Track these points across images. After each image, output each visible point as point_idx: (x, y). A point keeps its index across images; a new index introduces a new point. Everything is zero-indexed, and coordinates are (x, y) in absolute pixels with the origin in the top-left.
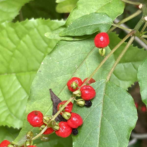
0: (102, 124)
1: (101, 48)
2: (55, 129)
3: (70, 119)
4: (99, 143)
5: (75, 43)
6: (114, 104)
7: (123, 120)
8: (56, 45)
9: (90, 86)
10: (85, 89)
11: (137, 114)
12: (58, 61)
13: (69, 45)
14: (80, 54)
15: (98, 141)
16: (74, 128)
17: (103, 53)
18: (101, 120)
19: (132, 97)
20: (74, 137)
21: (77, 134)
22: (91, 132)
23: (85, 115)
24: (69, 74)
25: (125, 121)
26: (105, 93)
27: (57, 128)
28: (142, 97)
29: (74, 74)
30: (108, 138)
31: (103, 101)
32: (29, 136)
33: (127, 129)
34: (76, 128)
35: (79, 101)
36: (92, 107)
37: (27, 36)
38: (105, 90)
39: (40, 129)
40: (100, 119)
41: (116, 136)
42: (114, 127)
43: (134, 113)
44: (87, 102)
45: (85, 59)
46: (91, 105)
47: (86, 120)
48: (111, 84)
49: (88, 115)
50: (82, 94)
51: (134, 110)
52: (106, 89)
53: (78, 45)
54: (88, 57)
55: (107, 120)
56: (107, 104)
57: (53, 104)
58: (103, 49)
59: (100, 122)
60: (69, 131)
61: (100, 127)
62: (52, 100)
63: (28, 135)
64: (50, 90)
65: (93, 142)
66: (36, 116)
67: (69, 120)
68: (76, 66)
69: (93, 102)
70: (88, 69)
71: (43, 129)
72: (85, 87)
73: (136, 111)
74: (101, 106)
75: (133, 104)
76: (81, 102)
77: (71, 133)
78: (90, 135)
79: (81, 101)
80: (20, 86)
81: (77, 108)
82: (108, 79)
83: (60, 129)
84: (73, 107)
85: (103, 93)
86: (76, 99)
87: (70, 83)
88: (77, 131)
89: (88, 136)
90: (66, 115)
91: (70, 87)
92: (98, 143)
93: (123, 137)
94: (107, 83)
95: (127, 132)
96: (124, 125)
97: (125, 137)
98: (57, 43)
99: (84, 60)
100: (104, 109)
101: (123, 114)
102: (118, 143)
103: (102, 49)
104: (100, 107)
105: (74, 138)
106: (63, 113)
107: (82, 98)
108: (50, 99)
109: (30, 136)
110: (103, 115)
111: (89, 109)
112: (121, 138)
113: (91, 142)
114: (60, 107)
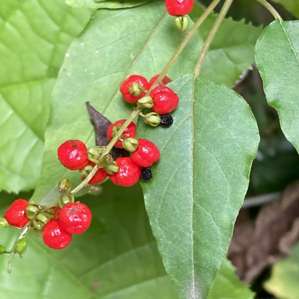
0: (195, 156)
1: (179, 16)
2: (110, 171)
3: (137, 150)
4: (194, 191)
5: (125, 13)
6: (214, 117)
7: (234, 143)
8: (91, 19)
9: (167, 88)
10: (159, 93)
11: (258, 132)
12: (98, 49)
13: (113, 16)
14: (137, 34)
15: (192, 187)
16: (145, 166)
17: (184, 25)
18: (194, 149)
19: (245, 102)
20: (145, 184)
21: (151, 178)
22: (175, 172)
23: (162, 142)
24: (118, 72)
25: (238, 145)
26: (195, 99)
27: (115, 168)
28: (267, 97)
29: (129, 70)
30: (210, 178)
31: (193, 114)
32: (64, 187)
33: (242, 159)
34: (148, 167)
35: (148, 117)
36: (173, 125)
37: (19, 13)
38: (194, 94)
39: (84, 172)
40: (191, 147)
41: (225, 175)
42: (220, 157)
43: (252, 130)
44: (165, 118)
45: (147, 41)
46: (172, 123)
47: (165, 150)
48: (203, 81)
49: (167, 142)
50: (154, 103)
51: (252, 124)
52: (196, 91)
53: (131, 16)
54: (152, 37)
55: (203, 147)
56: (200, 118)
57: (96, 129)
58: (184, 18)
59: (191, 152)
60: (136, 174)
61: (191, 161)
62: (93, 123)
63: (62, 186)
64: (87, 103)
65: (181, 189)
66: (76, 149)
67: (136, 153)
68: (131, 56)
69: (175, 118)
70: (155, 60)
71: (88, 172)
72: (159, 89)
73: (257, 125)
74: (190, 123)
75: (248, 113)
76: (154, 119)
77: (140, 178)
78: (175, 177)
79: (153, 116)
80: (11, 112)
81: (145, 132)
82: (196, 72)
83: (119, 170)
84: (138, 131)
85: (191, 100)
86: (143, 114)
87: (127, 86)
88: (150, 172)
89: (171, 179)
90: (130, 144)
91: (128, 93)
92: (191, 190)
93: (237, 174)
94: (196, 80)
95: (243, 165)
96: (236, 153)
97: (241, 175)
98: (92, 15)
99: (145, 44)
100: (196, 129)
101: (232, 133)
102: (228, 186)
103: (181, 18)
104: (188, 125)
105: (145, 186)
106: (122, 140)
107: (154, 112)
108: (89, 122)
109: (66, 187)
110: (195, 139)
111: (168, 130)
112: (234, 177)
113: (178, 190)
114: (115, 131)
